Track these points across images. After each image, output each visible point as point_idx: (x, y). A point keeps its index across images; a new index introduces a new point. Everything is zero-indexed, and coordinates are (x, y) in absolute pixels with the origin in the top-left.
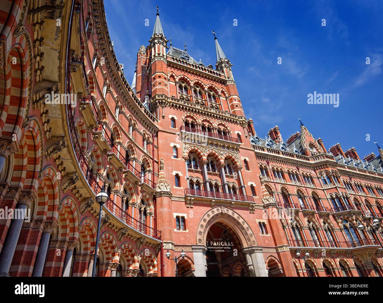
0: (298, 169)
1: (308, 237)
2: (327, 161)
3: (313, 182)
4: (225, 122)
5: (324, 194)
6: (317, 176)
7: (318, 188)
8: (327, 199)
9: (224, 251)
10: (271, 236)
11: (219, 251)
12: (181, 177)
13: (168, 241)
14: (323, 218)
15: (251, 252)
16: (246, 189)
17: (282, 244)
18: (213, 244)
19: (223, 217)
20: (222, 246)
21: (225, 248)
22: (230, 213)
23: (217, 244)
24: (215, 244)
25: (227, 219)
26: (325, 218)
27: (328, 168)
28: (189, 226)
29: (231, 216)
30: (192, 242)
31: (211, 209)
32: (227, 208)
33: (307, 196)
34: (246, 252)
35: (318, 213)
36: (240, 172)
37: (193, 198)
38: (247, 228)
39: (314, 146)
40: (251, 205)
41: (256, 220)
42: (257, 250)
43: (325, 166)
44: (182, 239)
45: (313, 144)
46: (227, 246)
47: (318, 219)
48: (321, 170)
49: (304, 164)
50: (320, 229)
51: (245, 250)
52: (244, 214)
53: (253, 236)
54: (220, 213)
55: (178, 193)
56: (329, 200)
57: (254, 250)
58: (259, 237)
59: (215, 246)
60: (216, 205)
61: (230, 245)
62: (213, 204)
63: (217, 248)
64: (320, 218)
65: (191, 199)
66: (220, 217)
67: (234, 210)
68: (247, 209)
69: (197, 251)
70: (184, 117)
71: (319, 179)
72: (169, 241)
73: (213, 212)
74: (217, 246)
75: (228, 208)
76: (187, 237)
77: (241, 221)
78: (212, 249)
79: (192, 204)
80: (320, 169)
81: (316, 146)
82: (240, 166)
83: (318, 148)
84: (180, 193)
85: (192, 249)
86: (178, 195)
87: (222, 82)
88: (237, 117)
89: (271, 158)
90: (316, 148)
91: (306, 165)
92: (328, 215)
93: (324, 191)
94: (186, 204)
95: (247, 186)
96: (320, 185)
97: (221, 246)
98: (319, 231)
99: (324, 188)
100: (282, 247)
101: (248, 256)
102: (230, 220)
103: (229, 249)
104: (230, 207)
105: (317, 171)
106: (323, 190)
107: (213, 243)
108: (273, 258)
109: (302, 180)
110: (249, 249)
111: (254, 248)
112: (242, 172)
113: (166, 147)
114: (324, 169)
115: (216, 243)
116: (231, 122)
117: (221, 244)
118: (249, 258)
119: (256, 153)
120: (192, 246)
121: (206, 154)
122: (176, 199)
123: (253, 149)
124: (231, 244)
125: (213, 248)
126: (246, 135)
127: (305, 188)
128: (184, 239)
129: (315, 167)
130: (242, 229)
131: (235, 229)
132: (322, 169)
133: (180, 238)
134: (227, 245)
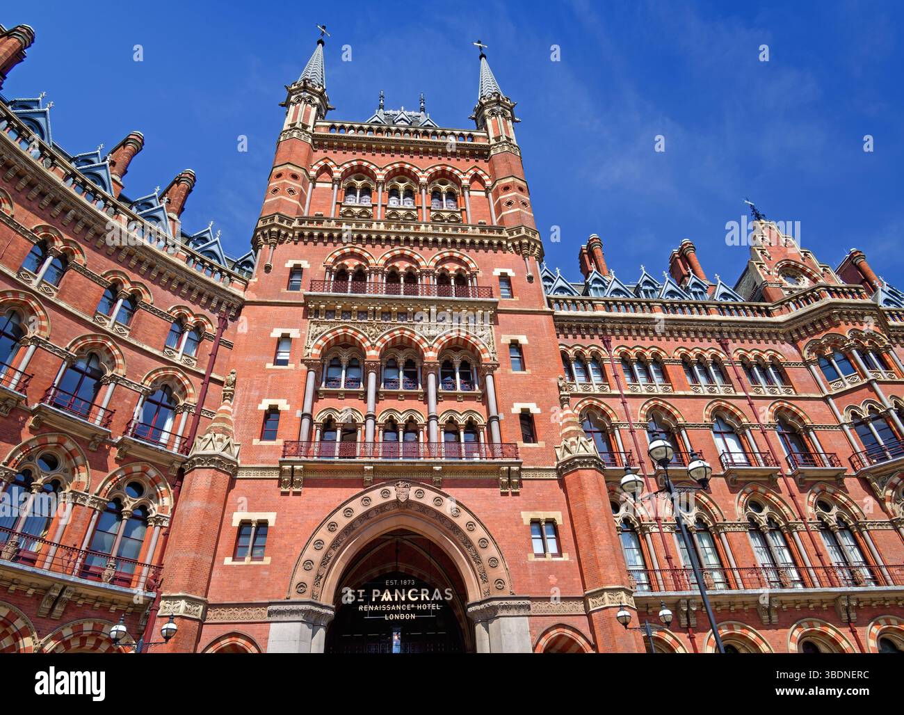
0: (725, 347)
1: (739, 557)
2: (831, 306)
3: (785, 379)
4: (463, 251)
5: (828, 412)
6: (803, 358)
7: (804, 395)
8: (841, 426)
9: (413, 616)
10: (574, 561)
11: (397, 617)
12: (285, 412)
13: (178, 592)
14: (817, 489)
15: (489, 616)
16: (502, 424)
17: (601, 583)
18: (381, 597)
19: (407, 514)
20: (411, 602)
21: (419, 607)
22: (429, 498)
23: (393, 598)
24: (387, 597)
25: (420, 518)
26: (823, 491)
27: (837, 325)
28: (276, 545)
29: (430, 508)
30: (275, 592)
31: (362, 494)
32: (418, 485)
33: (753, 426)
34: (476, 617)
35: (793, 476)
36: (489, 379)
37: (298, 467)
38: (483, 540)
39: (803, 271)
40: (505, 468)
41: (522, 513)
42: (505, 607)
43: (826, 323)
44: (244, 584)
45: (796, 267)
46: (429, 602)
47: (792, 496)
48: (816, 337)
49: (749, 329)
50: (801, 527)
51: (470, 610)
52: (481, 499)
53: (501, 566)
54: (393, 502)
55: (263, 456)
56: (846, 428)
57: (495, 608)
58: (525, 567)
59: (385, 603)
60: (374, 481)
61: (439, 597)
62: (368, 478)
63: (393, 608)
64: (803, 490)
65: (293, 469)
66: (396, 515)
67: (443, 490)
68: (494, 484)
69: (285, 618)
70: (331, 260)
71: (809, 368)
72: (180, 594)
73: (368, 500)
74: (393, 603)
75: (423, 486)
76: (263, 579)
77: (462, 520)
78: (373, 613)
79: (298, 484)
80: (809, 334)
81: (808, 270)
82: (491, 361)
83: (815, 275)
84: (270, 456)
85: (270, 614)
86: (263, 462)
87: (477, 153)
88: (504, 231)
89: (617, 326)
90: (809, 275)
91: (758, 330)
92: (837, 480)
93: (828, 403)
94: (279, 486)
95: (508, 414)
96: (814, 384)
97: (407, 601)
98: (795, 534)
99: (827, 393)
100: (599, 593)
101: (479, 628)
102: (429, 522)
103: (435, 612)
104: (430, 481)
105: (802, 344)
106: (825, 399)
107: (382, 593)
108: (568, 633)
109: (739, 378)
110: (482, 606)
111: (496, 603)
112: (496, 377)
113: (258, 341)
114: (824, 334)
115: (392, 593)
116: (483, 249)
117: (407, 597)
118: (481, 634)
119: (557, 319)
120: (270, 604)
121: (379, 344)
122: (253, 474)
123: (549, 309)
124: (443, 595)
125: (376, 608)
126: (530, 274)
127: (746, 402)
128: (249, 586)
129: (791, 332)
130: (465, 544)
131: (446, 546)
132: (818, 332)
133: (237, 582)
134: (430, 596)
